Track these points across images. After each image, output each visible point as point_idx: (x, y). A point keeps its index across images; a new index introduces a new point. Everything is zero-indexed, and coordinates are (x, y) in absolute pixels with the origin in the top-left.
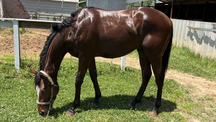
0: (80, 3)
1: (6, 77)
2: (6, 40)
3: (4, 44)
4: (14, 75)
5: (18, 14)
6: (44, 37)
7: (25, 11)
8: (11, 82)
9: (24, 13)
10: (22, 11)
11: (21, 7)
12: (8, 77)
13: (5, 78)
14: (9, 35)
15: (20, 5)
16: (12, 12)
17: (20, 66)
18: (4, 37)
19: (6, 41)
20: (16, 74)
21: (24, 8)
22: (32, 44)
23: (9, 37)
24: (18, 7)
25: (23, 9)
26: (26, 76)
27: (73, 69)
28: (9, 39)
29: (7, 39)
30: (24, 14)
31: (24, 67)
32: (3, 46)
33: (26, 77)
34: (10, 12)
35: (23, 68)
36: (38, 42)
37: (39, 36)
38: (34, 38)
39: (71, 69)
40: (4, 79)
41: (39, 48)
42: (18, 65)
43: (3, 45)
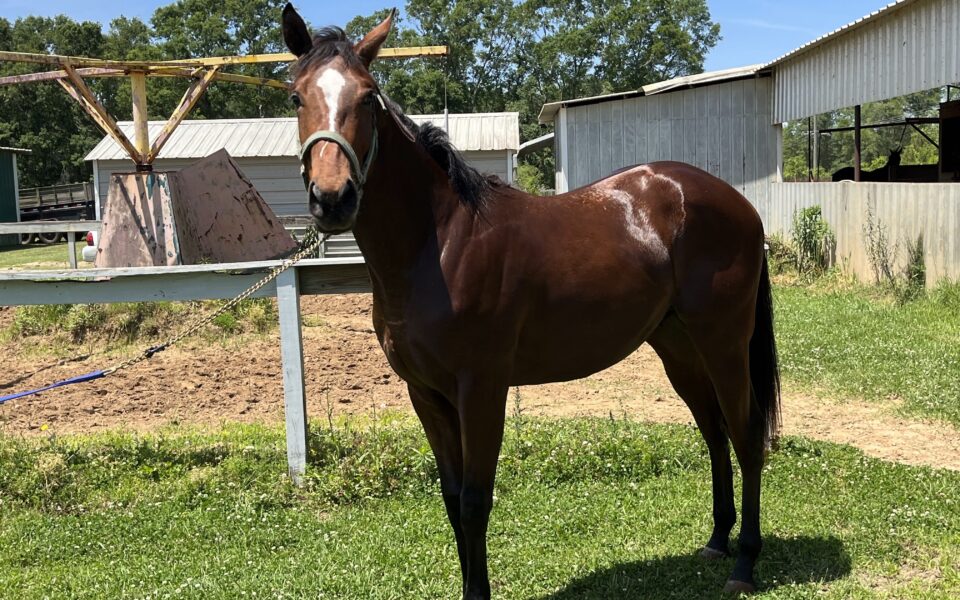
0: (527, 147)
1: (260, 505)
2: (199, 364)
3: (197, 381)
4: (289, 496)
5: (240, 238)
6: (366, 338)
7: (270, 222)
8: (281, 521)
9: (266, 230)
10: (255, 221)
11: (250, 204)
12: (268, 506)
13: (257, 510)
14: (210, 342)
15: (249, 196)
16: (212, 233)
17: (309, 458)
18: (189, 354)
19: (202, 371)
20: (296, 491)
21: (264, 208)
22: (318, 374)
23: (210, 349)
24: (239, 208)
25: (263, 213)
26: (337, 495)
27: (529, 458)
28: (214, 359)
29: (203, 360)
30: (266, 238)
31: (324, 461)
32: (192, 393)
33: (336, 501)
34: (206, 234)
35: (321, 465)
36: (347, 364)
37: (346, 334)
38: (323, 344)
39: (523, 459)
40: (254, 512)
41: (355, 388)
42: (299, 455)
43: (191, 387)
